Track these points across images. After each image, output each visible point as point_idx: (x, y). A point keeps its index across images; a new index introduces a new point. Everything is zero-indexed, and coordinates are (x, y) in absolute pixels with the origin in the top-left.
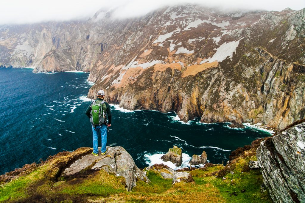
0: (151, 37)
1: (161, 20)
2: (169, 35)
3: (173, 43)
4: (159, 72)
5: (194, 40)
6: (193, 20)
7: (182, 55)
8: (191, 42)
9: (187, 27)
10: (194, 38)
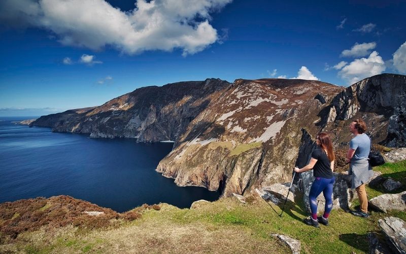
0: (216, 115)
1: (228, 99)
2: (231, 113)
3: (232, 121)
4: (211, 150)
5: (249, 119)
6: (255, 99)
7: (236, 134)
8: (246, 121)
9: (249, 106)
10: (250, 117)
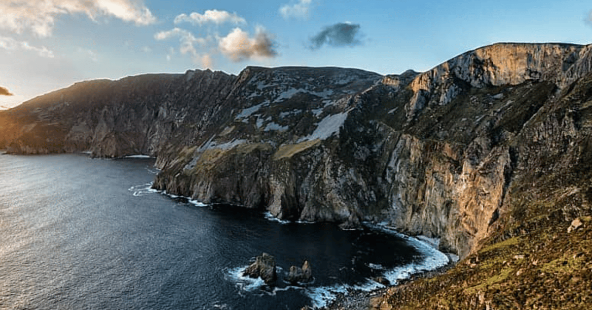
0: (233, 111)
1: (245, 91)
2: (255, 108)
3: (261, 117)
4: (243, 154)
5: (287, 113)
6: (286, 90)
7: (272, 133)
8: (283, 117)
9: (279, 98)
10: (288, 111)
